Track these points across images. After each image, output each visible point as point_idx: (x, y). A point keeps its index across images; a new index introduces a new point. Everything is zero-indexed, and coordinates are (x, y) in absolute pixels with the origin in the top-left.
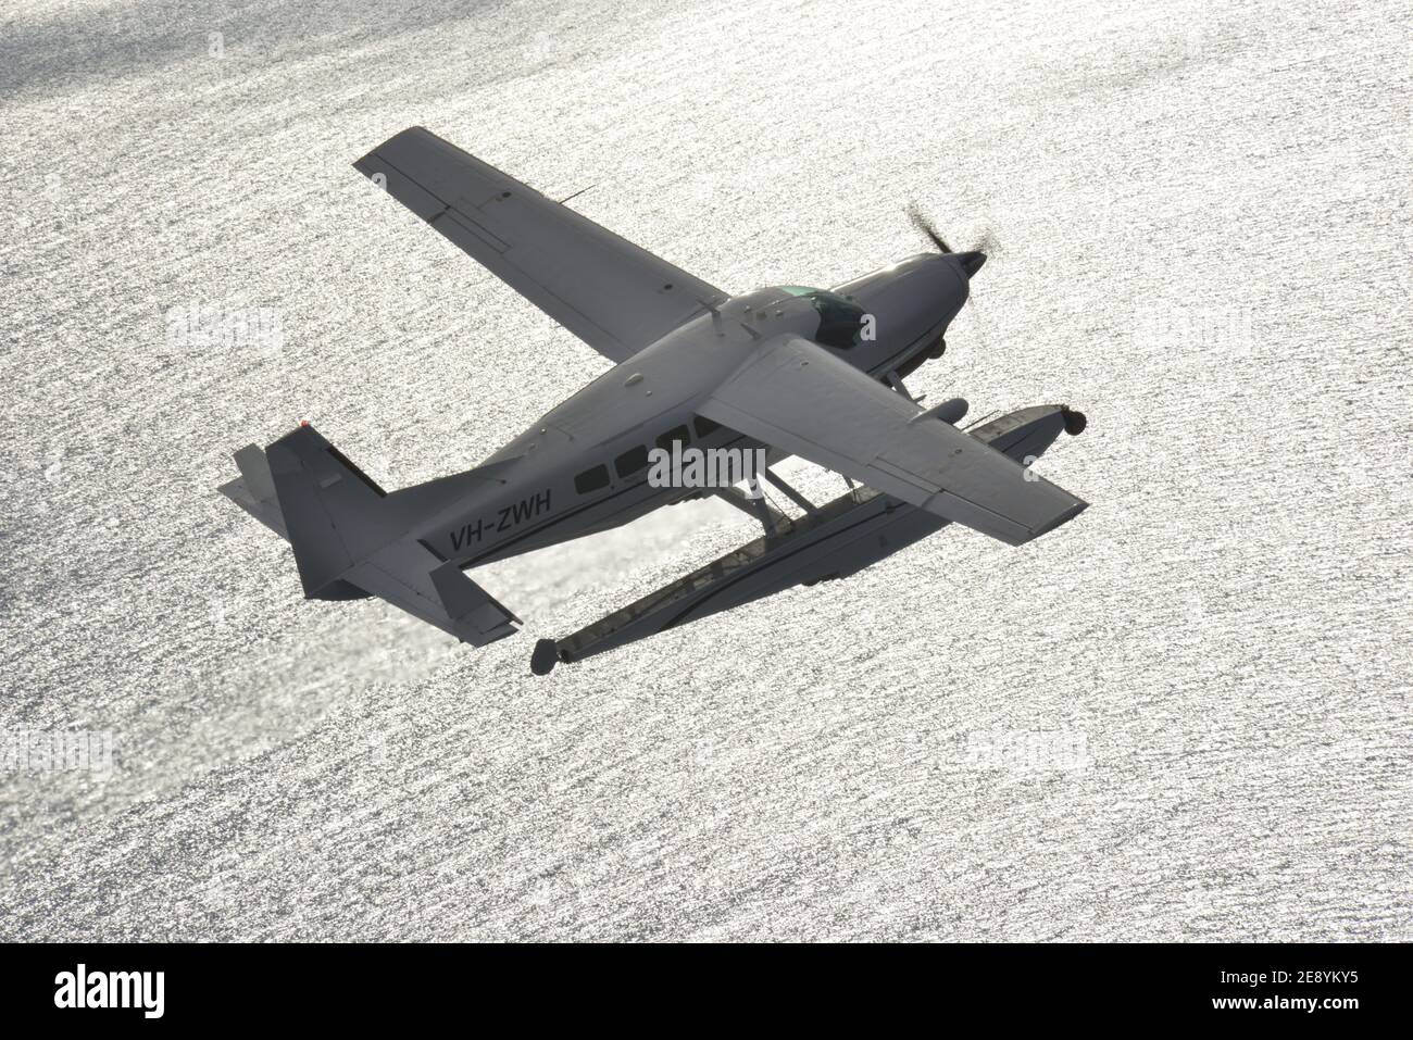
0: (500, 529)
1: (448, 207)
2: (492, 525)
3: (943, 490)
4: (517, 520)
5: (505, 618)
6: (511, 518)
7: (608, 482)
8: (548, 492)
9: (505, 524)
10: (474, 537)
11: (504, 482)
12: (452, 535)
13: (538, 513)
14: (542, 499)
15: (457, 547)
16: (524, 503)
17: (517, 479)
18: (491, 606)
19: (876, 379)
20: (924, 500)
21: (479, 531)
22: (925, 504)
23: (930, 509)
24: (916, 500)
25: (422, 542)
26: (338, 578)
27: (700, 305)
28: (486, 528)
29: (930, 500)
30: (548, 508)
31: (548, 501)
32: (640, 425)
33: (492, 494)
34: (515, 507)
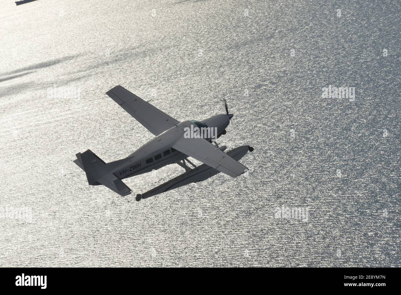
0: (130, 171)
1: (124, 102)
2: (128, 170)
3: (220, 165)
4: (134, 169)
5: (129, 190)
6: (132, 168)
7: (153, 161)
8: (140, 163)
9: (131, 170)
10: (125, 172)
11: (131, 161)
12: (120, 172)
13: (138, 167)
14: (139, 165)
15: (121, 174)
16: (135, 166)
17: (134, 161)
18: (126, 188)
19: (208, 141)
20: (216, 167)
21: (126, 171)
22: (216, 168)
23: (217, 169)
24: (214, 167)
25: (114, 174)
26: (96, 181)
27: (173, 125)
28: (127, 171)
29: (217, 167)
30: (140, 166)
31: (140, 165)
32: (160, 150)
33: (128, 164)
34: (133, 166)
